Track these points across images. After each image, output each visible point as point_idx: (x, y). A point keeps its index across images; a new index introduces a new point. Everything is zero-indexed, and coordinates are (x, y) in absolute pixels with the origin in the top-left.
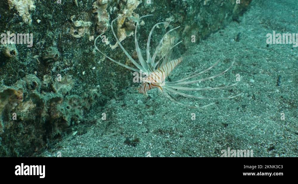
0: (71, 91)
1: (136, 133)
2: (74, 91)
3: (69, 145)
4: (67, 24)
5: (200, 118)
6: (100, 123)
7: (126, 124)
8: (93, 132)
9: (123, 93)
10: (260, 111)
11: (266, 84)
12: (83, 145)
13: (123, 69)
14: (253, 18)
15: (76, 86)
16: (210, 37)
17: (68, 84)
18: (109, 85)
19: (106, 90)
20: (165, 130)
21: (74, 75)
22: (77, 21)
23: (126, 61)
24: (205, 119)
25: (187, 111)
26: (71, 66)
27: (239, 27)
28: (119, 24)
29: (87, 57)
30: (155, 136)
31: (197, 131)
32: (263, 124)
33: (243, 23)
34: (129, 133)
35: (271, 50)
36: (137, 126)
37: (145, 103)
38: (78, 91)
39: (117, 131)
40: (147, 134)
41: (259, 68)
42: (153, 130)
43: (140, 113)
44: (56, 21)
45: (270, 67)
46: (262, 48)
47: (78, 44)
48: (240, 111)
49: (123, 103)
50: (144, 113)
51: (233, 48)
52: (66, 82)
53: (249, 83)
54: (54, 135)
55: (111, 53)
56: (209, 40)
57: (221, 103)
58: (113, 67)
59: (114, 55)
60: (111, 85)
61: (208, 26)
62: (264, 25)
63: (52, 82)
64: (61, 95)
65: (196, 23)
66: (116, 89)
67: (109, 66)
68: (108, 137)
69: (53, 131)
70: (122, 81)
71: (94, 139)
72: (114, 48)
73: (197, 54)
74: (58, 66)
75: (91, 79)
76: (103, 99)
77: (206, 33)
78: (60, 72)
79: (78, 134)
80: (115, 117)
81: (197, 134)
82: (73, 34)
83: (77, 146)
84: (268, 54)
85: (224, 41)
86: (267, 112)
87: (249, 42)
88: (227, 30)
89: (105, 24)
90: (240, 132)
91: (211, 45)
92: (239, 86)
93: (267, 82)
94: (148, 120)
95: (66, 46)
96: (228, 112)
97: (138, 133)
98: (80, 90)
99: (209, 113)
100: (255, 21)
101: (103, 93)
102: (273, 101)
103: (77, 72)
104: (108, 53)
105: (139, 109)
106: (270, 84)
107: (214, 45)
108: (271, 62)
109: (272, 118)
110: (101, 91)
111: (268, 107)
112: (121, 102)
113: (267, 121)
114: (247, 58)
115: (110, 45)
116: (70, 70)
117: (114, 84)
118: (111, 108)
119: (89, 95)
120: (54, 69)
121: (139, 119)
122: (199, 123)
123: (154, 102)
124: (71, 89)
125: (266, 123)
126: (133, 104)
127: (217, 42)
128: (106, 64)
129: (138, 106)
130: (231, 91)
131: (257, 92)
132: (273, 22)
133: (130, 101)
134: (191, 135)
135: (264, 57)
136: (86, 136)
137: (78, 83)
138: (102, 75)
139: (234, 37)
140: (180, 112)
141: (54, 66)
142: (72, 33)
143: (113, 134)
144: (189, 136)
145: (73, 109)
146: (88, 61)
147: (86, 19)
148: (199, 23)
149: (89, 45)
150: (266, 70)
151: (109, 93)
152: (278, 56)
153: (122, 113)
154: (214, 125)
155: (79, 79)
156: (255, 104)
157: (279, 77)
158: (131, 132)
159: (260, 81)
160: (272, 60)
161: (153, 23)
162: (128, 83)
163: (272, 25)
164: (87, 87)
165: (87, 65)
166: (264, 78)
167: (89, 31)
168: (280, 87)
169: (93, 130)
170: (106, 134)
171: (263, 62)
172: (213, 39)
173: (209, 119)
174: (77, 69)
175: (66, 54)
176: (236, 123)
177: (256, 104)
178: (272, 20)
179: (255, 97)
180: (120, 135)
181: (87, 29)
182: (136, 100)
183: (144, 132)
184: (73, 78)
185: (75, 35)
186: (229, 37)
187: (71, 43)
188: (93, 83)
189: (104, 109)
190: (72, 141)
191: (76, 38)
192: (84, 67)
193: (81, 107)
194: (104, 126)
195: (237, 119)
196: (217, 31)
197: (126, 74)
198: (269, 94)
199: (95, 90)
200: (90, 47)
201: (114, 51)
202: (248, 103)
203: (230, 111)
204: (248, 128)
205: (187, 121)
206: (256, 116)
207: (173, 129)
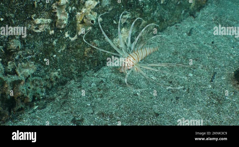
0: (34, 74)
1: (83, 113)
2: (36, 74)
3: (29, 118)
4: (28, 21)
5: (138, 106)
6: (58, 100)
7: (77, 104)
8: (50, 108)
9: (82, 76)
10: (189, 104)
11: (202, 79)
12: (39, 119)
13: (82, 56)
14: (207, 15)
15: (37, 70)
16: (166, 29)
17: (31, 69)
18: (69, 69)
19: (66, 73)
20: (106, 114)
21: (36, 62)
22: (38, 19)
23: (85, 50)
24: (141, 107)
25: (129, 97)
26: (33, 54)
27: (194, 22)
28: (78, 20)
29: (48, 47)
30: (98, 118)
31: (132, 117)
32: (190, 116)
33: (198, 18)
34: (77, 113)
35: (215, 47)
36: (85, 107)
37: (97, 86)
38: (40, 74)
39: (68, 110)
40: (92, 115)
41: (199, 63)
42: (97, 112)
43: (91, 95)
44: (17, 19)
45: (209, 63)
46: (208, 44)
47: (39, 37)
48: (173, 102)
49: (80, 85)
50: (94, 95)
51: (183, 42)
52: (29, 67)
53: (188, 77)
54: (18, 108)
55: (71, 44)
56: (165, 32)
57: (159, 93)
58: (73, 55)
59: (73, 45)
60: (71, 69)
61: (165, 21)
62: (216, 22)
63: (16, 67)
64: (23, 77)
65: (153, 19)
66: (76, 72)
67: (69, 54)
68: (60, 114)
69: (17, 106)
70: (81, 65)
71: (50, 114)
72: (73, 40)
73: (152, 45)
74: (20, 55)
75: (52, 65)
76: (64, 80)
77: (163, 26)
78: (23, 59)
79: (38, 108)
80: (70, 96)
81: (132, 120)
82: (33, 30)
83: (34, 120)
84: (210, 51)
85: (178, 34)
86: (196, 105)
87: (199, 37)
88: (183, 24)
89: (63, 22)
90: (168, 122)
91: (166, 37)
92: (178, 78)
93: (203, 77)
94: (95, 102)
95: (28, 39)
96: (162, 102)
97: (84, 113)
98: (42, 73)
99: (147, 102)
100: (209, 17)
101: (63, 75)
102: (204, 96)
103: (39, 59)
104: (68, 44)
105: (91, 91)
106: (205, 79)
107: (168, 37)
108: (211, 59)
109: (199, 111)
110: (62, 74)
111: (198, 101)
112: (78, 83)
113: (194, 114)
114: (192, 53)
115: (70, 38)
116: (32, 58)
117: (74, 68)
118: (69, 88)
119: (50, 77)
120: (17, 57)
121: (88, 101)
122: (135, 110)
123: (105, 86)
124: (33, 72)
125: (192, 116)
126: (87, 86)
127: (172, 35)
128: (66, 52)
129: (91, 88)
130: (171, 82)
131: (192, 86)
132: (224, 20)
133: (86, 83)
134: (127, 120)
135: (206, 53)
136: (44, 111)
137: (40, 68)
138: (62, 61)
139: (187, 31)
140: (123, 98)
141: (17, 54)
142: (33, 28)
143: (65, 112)
144: (125, 121)
145: (35, 88)
146: (48, 50)
147: (47, 17)
148: (156, 19)
149: (49, 38)
150: (205, 66)
151: (69, 75)
152: (219, 53)
153: (77, 94)
154: (148, 114)
155: (41, 65)
156: (187, 97)
157: (215, 73)
158: (79, 112)
159: (197, 75)
160: (212, 57)
161: (110, 19)
162: (87, 67)
163: (222, 23)
164: (48, 71)
165: (48, 54)
166: (202, 73)
167: (49, 26)
168: (213, 83)
169: (51, 106)
170: (59, 111)
171: (204, 58)
172: (169, 31)
173: (145, 107)
174: (39, 57)
175: (28, 45)
176: (167, 113)
177: (189, 97)
178: (223, 18)
179: (189, 91)
180: (70, 113)
181: (47, 26)
182: (91, 83)
183: (89, 113)
184: (35, 64)
185: (36, 30)
186: (183, 31)
187: (32, 37)
188: (54, 67)
189: (64, 88)
190: (32, 114)
191: (37, 32)
192: (45, 55)
193: (42, 87)
194: (60, 104)
195: (168, 110)
196: (173, 25)
197: (85, 60)
198: (202, 89)
199: (56, 73)
200: (50, 39)
201: (74, 42)
202: (182, 95)
203: (165, 102)
204: (175, 119)
205: (126, 107)
206: (186, 108)
207: (113, 113)
